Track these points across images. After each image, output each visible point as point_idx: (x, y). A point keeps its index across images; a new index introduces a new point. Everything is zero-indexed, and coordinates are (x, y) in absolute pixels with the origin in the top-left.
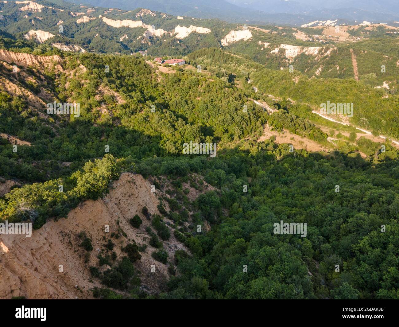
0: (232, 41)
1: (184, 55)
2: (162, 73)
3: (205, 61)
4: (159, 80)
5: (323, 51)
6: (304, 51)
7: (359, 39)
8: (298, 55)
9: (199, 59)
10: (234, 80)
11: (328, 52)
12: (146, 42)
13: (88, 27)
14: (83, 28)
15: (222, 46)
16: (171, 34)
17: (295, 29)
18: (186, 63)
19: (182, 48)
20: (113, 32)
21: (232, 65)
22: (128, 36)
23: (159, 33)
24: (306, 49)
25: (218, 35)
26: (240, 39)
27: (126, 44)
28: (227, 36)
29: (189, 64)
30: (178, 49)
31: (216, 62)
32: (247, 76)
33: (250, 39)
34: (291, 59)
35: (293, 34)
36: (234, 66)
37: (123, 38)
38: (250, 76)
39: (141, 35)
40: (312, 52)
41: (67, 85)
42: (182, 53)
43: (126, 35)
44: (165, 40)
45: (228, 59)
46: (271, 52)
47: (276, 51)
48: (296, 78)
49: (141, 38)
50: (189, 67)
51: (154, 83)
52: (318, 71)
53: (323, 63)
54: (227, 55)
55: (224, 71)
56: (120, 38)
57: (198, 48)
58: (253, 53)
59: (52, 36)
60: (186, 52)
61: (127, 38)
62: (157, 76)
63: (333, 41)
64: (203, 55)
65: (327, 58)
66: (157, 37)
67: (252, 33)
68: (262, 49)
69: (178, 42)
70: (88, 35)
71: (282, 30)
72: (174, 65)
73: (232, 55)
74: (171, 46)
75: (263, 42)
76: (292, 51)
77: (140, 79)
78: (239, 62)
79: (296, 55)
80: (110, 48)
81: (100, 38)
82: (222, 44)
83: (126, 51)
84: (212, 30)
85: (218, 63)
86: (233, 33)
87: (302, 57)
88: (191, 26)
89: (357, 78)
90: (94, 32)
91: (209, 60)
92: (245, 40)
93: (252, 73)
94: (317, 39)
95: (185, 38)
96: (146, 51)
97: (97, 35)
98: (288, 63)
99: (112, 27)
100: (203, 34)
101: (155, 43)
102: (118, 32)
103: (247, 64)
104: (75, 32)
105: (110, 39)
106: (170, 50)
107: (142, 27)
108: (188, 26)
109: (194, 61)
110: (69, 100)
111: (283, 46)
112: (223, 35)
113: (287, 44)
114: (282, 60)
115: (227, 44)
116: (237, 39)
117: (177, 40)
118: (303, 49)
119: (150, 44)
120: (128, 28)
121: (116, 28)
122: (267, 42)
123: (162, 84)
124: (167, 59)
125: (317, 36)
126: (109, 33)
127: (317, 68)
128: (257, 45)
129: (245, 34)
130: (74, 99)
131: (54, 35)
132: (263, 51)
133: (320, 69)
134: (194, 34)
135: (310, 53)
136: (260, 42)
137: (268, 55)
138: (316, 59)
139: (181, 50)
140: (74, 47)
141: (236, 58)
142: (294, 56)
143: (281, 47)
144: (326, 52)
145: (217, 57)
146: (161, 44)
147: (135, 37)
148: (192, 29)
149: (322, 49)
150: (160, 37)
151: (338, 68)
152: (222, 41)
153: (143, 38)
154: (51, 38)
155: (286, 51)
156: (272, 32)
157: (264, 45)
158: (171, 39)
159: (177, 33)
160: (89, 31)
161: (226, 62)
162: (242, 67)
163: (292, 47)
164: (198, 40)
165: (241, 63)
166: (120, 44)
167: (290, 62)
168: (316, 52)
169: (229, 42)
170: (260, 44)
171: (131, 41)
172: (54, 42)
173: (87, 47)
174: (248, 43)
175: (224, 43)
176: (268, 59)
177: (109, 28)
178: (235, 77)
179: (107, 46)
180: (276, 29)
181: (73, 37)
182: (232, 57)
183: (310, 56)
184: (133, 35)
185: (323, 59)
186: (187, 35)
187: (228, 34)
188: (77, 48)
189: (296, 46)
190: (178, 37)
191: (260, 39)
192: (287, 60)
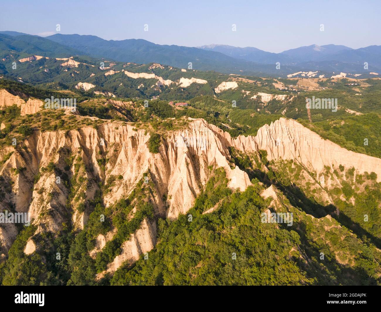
0: (223, 89)
1: (187, 99)
2: (177, 110)
3: (201, 104)
4: (176, 113)
5: (288, 98)
6: (275, 97)
7: (324, 89)
8: (271, 100)
9: (197, 102)
10: (218, 116)
11: (292, 99)
12: (157, 90)
13: (114, 78)
14: (109, 79)
15: (215, 94)
16: (177, 84)
17: (276, 80)
18: (188, 105)
19: (185, 94)
20: (132, 82)
21: (218, 107)
22: (144, 85)
23: (168, 82)
24: (277, 96)
25: (213, 85)
26: (229, 88)
27: (142, 91)
28: (219, 86)
29: (190, 106)
30: (182, 95)
31: (208, 104)
32: (227, 114)
33: (236, 88)
34: (266, 103)
35: (273, 84)
36: (220, 107)
37: (140, 86)
38: (229, 113)
39: (154, 84)
40: (281, 98)
41: (136, 114)
42: (185, 98)
43: (142, 85)
44: (172, 88)
45: (216, 103)
46: (251, 98)
47: (255, 97)
48: (252, 114)
49: (154, 86)
50: (190, 108)
51: (173, 114)
52: (283, 112)
53: (287, 106)
54: (215, 100)
55: (212, 110)
56: (138, 86)
57: (197, 94)
58: (238, 98)
59: (94, 86)
60: (188, 97)
61: (143, 86)
62: (175, 111)
63: (304, 90)
64: (200, 100)
65: (290, 103)
66: (166, 86)
67: (238, 84)
68: (245, 96)
69: (182, 90)
70: (114, 84)
71: (266, 80)
72: (183, 106)
73: (218, 100)
74: (177, 93)
75: (245, 91)
76: (267, 97)
77: (167, 112)
78: (223, 105)
79: (269, 100)
80: (132, 94)
81: (124, 87)
82: (216, 92)
83: (143, 96)
84: (208, 81)
85: (209, 105)
86: (224, 83)
87: (273, 102)
88: (192, 78)
89: (309, 117)
90: (118, 82)
91: (204, 104)
92: (233, 89)
93: (230, 112)
94: (291, 88)
95: (188, 87)
96: (158, 96)
97: (121, 84)
98: (263, 106)
99: (132, 78)
100: (201, 84)
101: (164, 90)
102: (136, 82)
103: (227, 106)
104: (104, 82)
105: (131, 88)
106: (176, 96)
107: (154, 78)
108: (190, 78)
109: (193, 104)
110: (138, 120)
111: (260, 94)
112: (216, 85)
113: (263, 92)
114: (259, 104)
115: (219, 92)
116: (227, 88)
117: (181, 89)
118: (274, 96)
119: (160, 91)
120: (144, 79)
121: (134, 79)
122: (248, 91)
123: (177, 114)
124: (176, 103)
125: (291, 86)
126: (129, 83)
127: (283, 110)
128: (241, 93)
129: (232, 85)
130: (140, 120)
131: (95, 86)
132: (245, 97)
133: (285, 110)
134: (194, 84)
135: (280, 99)
136: (243, 91)
137: (249, 100)
138: (283, 103)
139: (185, 96)
140: (108, 94)
141: (221, 102)
142: (268, 101)
143: (258, 95)
144: (290, 98)
145: (209, 101)
146: (169, 91)
147: (149, 86)
148: (193, 80)
149: (288, 96)
150: (168, 86)
151: (297, 110)
152: (216, 89)
153: (156, 86)
154: (93, 88)
155: (262, 97)
156: (256, 82)
157: (246, 93)
158: (177, 88)
159: (182, 83)
160: (115, 82)
161: (214, 105)
162: (224, 108)
163: (266, 94)
164: (197, 89)
165: (224, 106)
166: (139, 91)
167: (265, 105)
168: (283, 99)
169: (220, 90)
170: (243, 92)
171: (147, 89)
172: (95, 91)
173: (117, 94)
174: (234, 91)
175: (217, 91)
176: (248, 103)
177: (130, 79)
178: (219, 114)
179: (129, 92)
180: (260, 80)
181: (103, 86)
182: (219, 102)
183: (279, 101)
184: (147, 84)
185: (287, 104)
186: (189, 85)
187: (220, 84)
188: (110, 94)
189: (269, 94)
190: (182, 86)
191: (243, 89)
192: (262, 104)
